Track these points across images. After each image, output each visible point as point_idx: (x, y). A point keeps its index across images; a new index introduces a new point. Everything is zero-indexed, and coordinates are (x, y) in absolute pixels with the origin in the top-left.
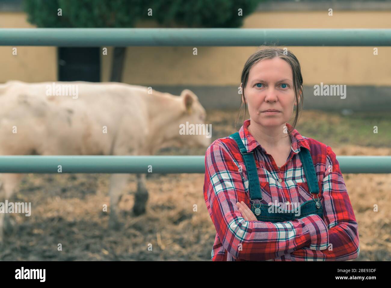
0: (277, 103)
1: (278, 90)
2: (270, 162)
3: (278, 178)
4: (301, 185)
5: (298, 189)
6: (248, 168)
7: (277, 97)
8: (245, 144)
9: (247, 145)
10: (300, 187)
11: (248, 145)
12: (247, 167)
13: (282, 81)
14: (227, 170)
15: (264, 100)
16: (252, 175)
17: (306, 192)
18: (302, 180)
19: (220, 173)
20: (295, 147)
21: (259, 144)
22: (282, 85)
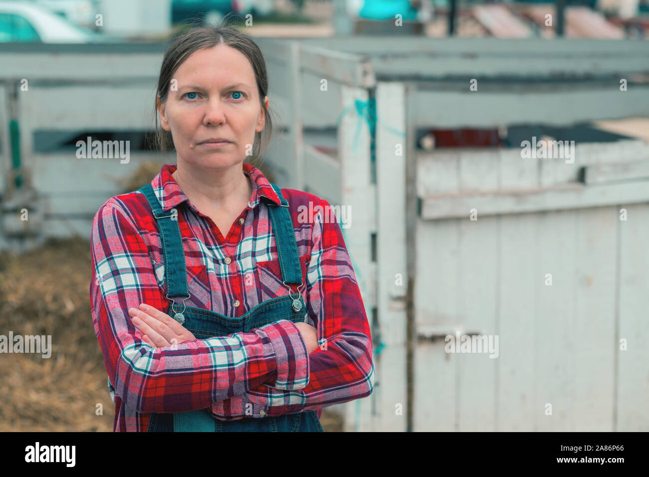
0: (224, 126)
1: (225, 102)
2: (209, 228)
3: (224, 257)
4: (266, 265)
5: (258, 274)
6: (166, 241)
7: (225, 116)
8: (160, 199)
9: (162, 199)
10: (261, 270)
11: (165, 199)
12: (164, 240)
13: (233, 87)
14: (126, 252)
15: (202, 122)
16: (172, 254)
17: (275, 277)
18: (268, 256)
19: (113, 258)
20: (253, 199)
21: (186, 199)
22: (232, 94)
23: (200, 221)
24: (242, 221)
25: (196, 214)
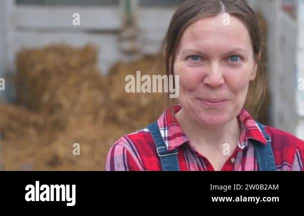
9: (167, 138)
20: (242, 140)
21: (187, 140)
22: (231, 58)
23: (198, 159)
24: (233, 160)
25: (195, 154)
